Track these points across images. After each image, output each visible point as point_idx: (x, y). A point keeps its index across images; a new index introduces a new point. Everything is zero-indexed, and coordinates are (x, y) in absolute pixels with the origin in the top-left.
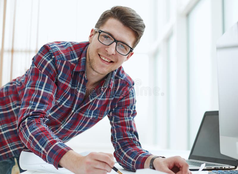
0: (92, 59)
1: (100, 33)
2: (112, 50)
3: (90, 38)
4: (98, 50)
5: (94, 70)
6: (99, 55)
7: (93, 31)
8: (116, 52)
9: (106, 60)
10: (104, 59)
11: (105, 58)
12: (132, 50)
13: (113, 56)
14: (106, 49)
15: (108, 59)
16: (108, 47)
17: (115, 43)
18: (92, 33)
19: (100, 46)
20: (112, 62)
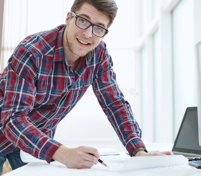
0: (71, 43)
1: (77, 18)
2: (89, 33)
3: (67, 21)
4: (76, 35)
5: (73, 53)
6: (77, 39)
7: (69, 14)
8: (93, 35)
9: (84, 43)
10: (81, 42)
11: (83, 41)
12: (107, 32)
13: (90, 38)
14: (84, 33)
15: (85, 42)
16: (85, 31)
17: (91, 27)
18: (69, 17)
19: (77, 30)
20: (89, 44)
